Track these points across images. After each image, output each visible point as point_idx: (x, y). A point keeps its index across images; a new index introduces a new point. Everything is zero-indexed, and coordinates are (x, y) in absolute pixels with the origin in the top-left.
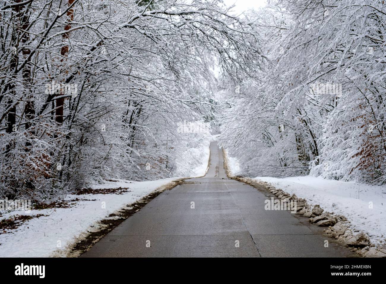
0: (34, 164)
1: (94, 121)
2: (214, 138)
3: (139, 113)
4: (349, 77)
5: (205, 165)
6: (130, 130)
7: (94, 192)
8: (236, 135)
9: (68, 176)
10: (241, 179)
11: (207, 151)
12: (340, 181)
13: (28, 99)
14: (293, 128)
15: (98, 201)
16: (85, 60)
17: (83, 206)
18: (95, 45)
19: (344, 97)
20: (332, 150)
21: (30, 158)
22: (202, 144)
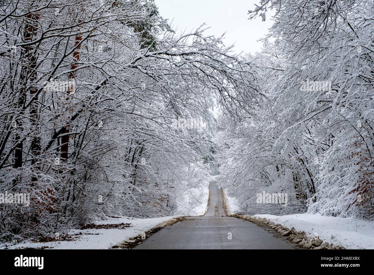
0: (39, 198)
1: (97, 159)
2: (214, 178)
3: (141, 152)
4: (344, 116)
5: (205, 205)
6: (132, 168)
7: (97, 227)
8: (234, 174)
9: (72, 212)
10: (240, 216)
11: (206, 191)
12: (337, 218)
13: (35, 135)
14: (291, 167)
15: (101, 235)
16: (90, 98)
17: (87, 239)
18: (99, 84)
19: (340, 136)
20: (328, 188)
21: (35, 192)
22: (201, 185)
